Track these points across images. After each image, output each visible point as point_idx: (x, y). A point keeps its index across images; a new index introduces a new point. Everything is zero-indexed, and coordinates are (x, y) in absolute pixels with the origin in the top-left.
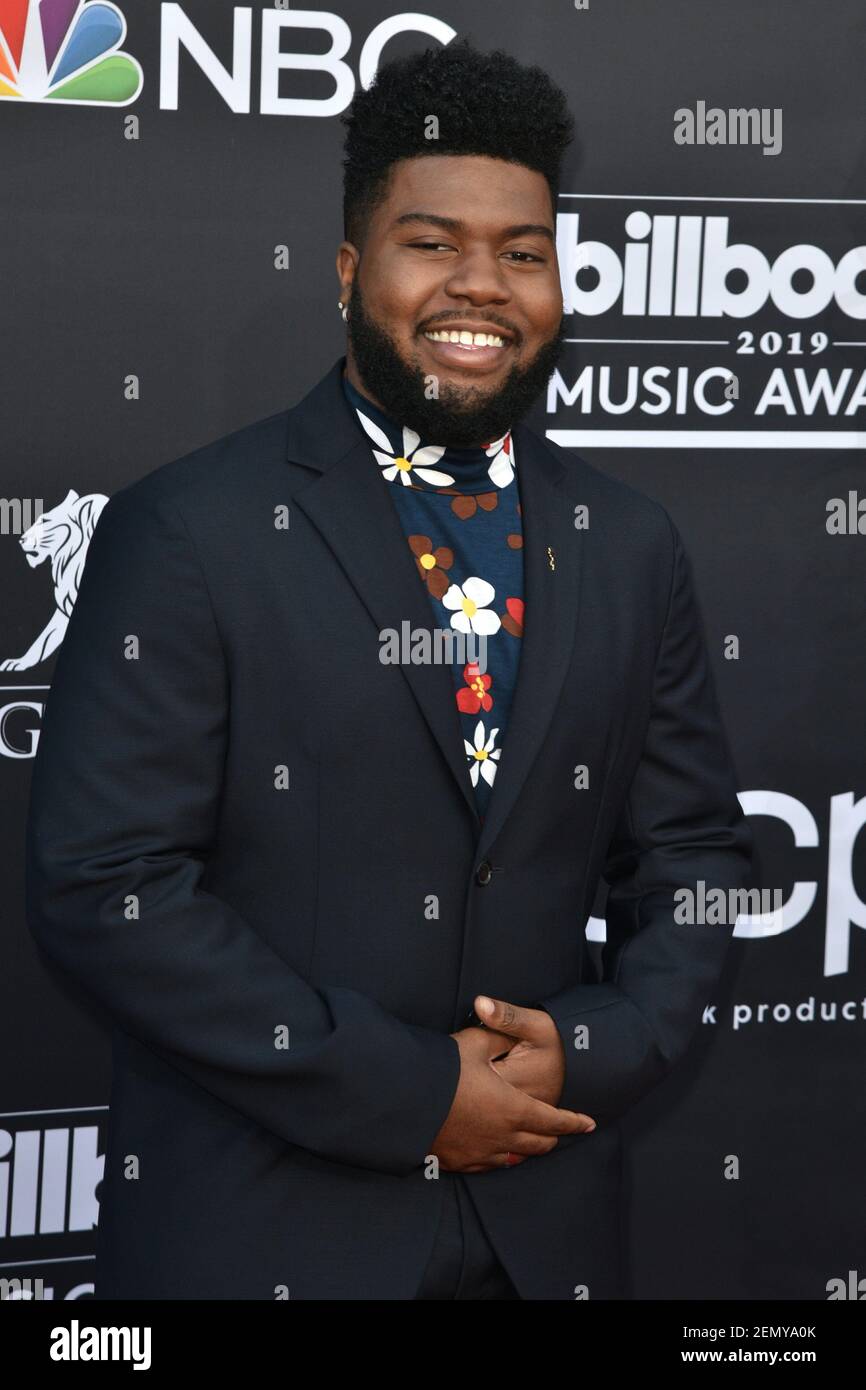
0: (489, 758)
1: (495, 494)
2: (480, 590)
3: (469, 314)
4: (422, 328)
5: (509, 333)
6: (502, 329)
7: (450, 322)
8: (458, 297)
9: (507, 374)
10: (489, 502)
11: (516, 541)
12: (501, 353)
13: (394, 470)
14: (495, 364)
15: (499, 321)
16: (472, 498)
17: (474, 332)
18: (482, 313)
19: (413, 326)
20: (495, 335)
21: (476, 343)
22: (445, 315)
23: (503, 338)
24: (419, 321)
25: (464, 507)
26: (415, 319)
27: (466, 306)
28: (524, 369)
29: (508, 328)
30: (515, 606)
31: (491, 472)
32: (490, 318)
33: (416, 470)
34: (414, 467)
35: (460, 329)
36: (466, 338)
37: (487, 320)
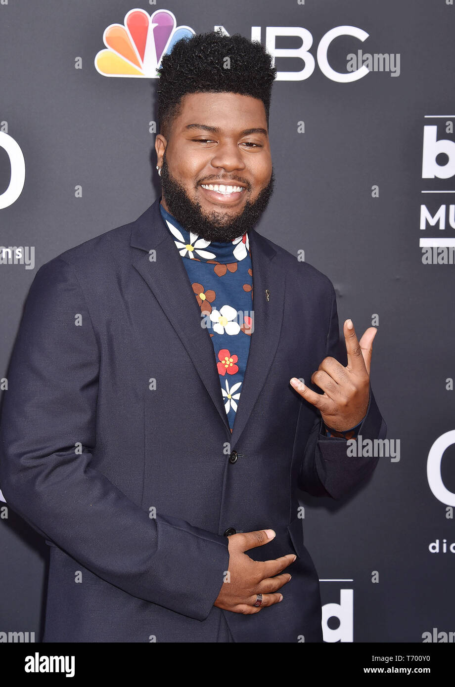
1: (236, 263)
3: (224, 176)
4: (199, 183)
6: (241, 183)
7: (213, 181)
8: (218, 168)
9: (244, 206)
11: (248, 288)
12: (240, 195)
14: (238, 201)
16: (225, 266)
17: (226, 185)
18: (230, 175)
19: (195, 182)
20: (238, 186)
21: (227, 190)
23: (241, 187)
24: (198, 179)
26: (196, 179)
27: (222, 172)
28: (253, 203)
29: (244, 182)
33: (196, 251)
36: (222, 188)
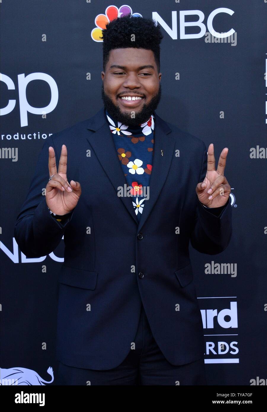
0: (140, 206)
1: (144, 137)
2: (139, 162)
3: (130, 92)
4: (119, 96)
5: (142, 96)
6: (139, 95)
7: (125, 94)
8: (126, 88)
9: (142, 107)
10: (142, 139)
11: (150, 150)
12: (140, 101)
13: (116, 131)
14: (138, 104)
15: (138, 93)
16: (137, 138)
17: (132, 97)
18: (133, 91)
19: (116, 96)
20: (138, 97)
21: (132, 100)
22: (123, 93)
23: (140, 97)
25: (135, 140)
26: (116, 94)
27: (128, 90)
28: (148, 105)
29: (141, 94)
30: (149, 167)
31: (143, 131)
32: (135, 92)
33: (121, 131)
34: (121, 130)
35: (128, 96)
36: (130, 98)
37: (135, 93)
